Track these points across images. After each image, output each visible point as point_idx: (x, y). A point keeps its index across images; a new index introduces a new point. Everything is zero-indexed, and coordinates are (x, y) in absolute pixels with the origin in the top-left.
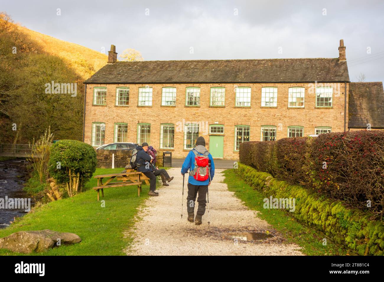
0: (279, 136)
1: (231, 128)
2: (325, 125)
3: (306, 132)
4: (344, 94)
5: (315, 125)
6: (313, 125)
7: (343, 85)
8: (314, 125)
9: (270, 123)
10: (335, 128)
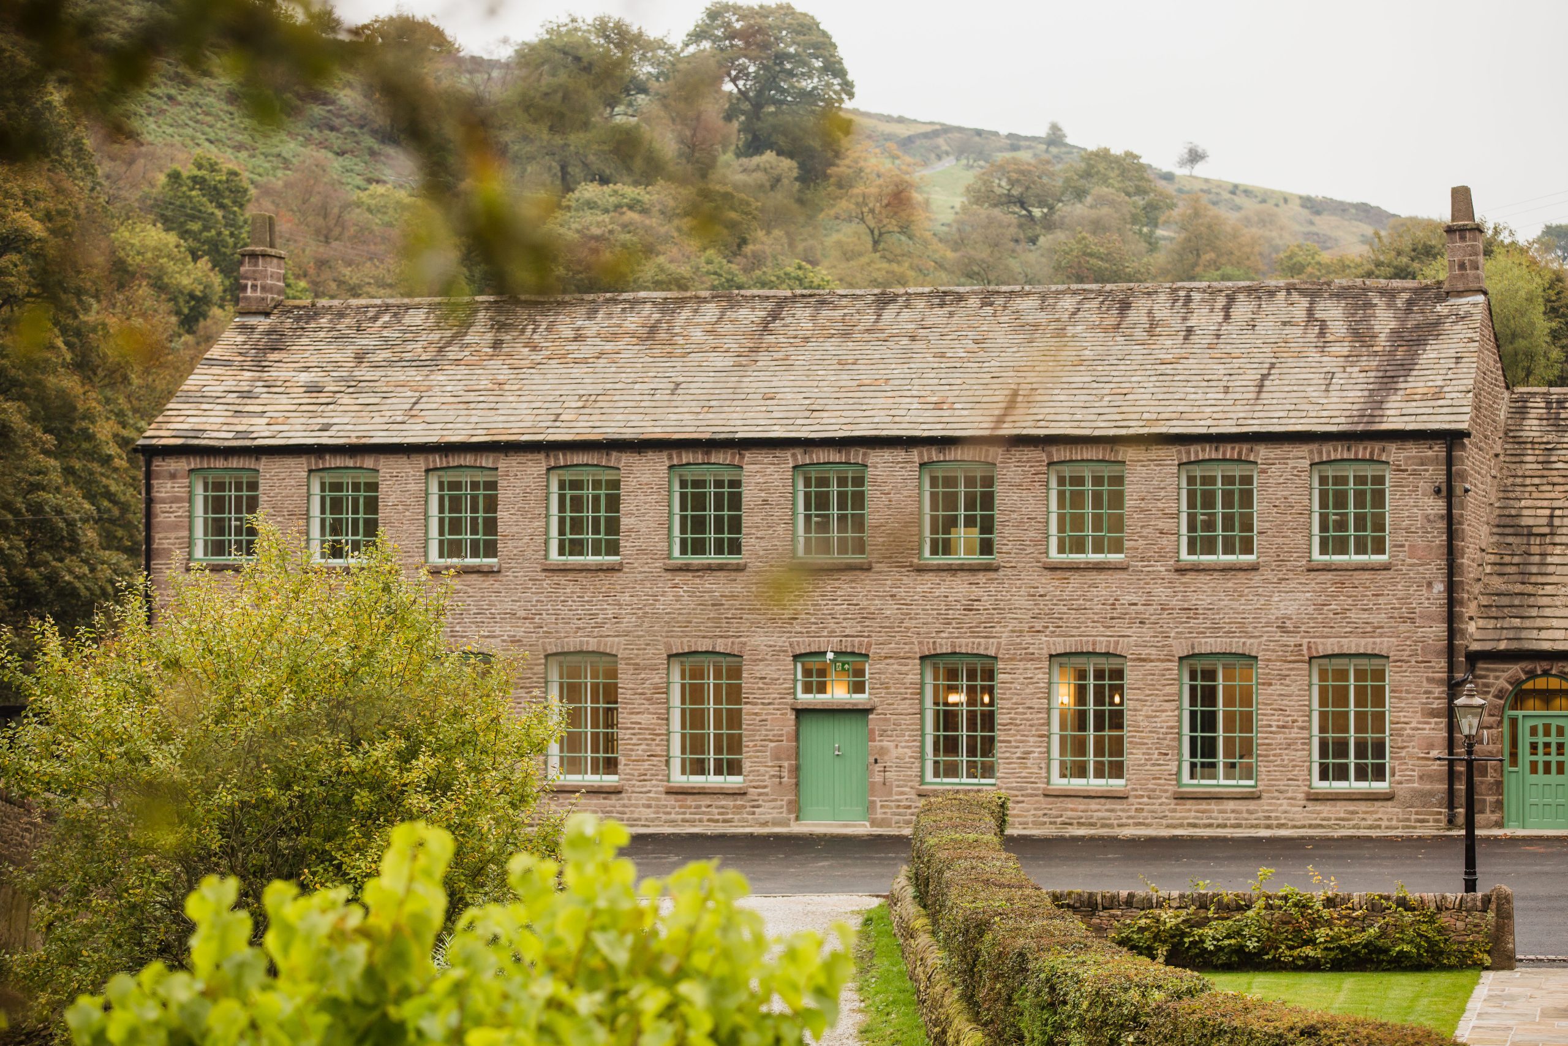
0: (1138, 705)
1: (904, 669)
2: (1357, 645)
3: (1270, 684)
4: (1444, 493)
5: (1309, 648)
6: (1300, 645)
7: (1436, 448)
8: (1305, 647)
9: (1094, 643)
10: (1409, 662)
